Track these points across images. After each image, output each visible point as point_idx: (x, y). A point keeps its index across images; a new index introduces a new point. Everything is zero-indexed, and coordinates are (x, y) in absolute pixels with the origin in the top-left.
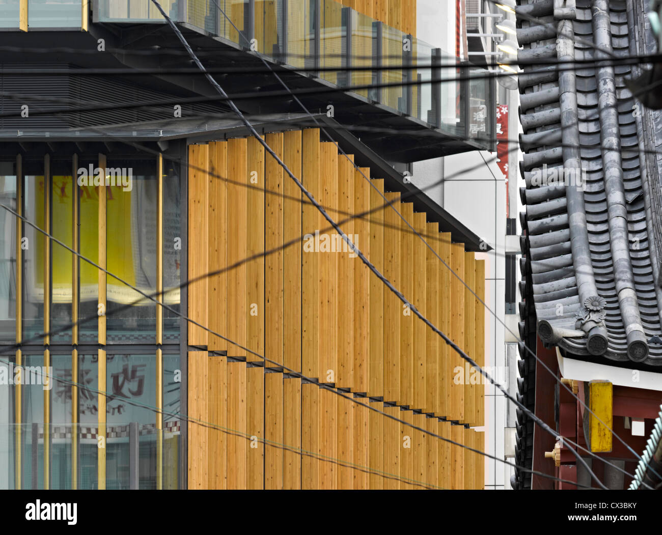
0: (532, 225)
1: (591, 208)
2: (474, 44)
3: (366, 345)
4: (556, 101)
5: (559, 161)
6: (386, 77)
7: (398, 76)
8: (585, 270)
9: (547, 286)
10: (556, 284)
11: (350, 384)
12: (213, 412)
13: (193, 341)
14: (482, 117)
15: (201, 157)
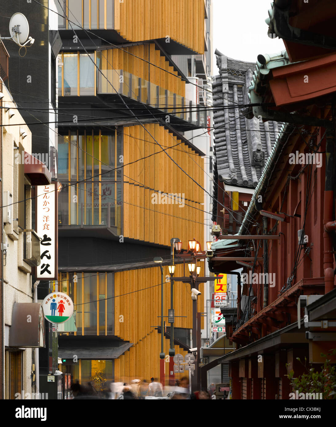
0: (217, 149)
1: (233, 144)
2: (201, 99)
3: (172, 181)
4: (223, 115)
5: (224, 132)
6: (177, 111)
7: (180, 110)
8: (231, 161)
9: (221, 165)
12: (130, 200)
13: (125, 180)
14: (203, 119)
15: (127, 131)
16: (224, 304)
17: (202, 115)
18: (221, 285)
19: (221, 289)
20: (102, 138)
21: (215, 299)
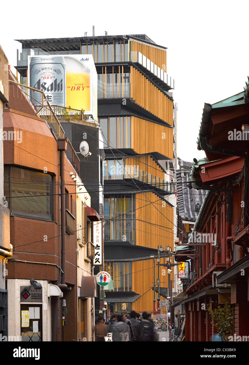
0: (179, 203)
1: (186, 201)
2: (172, 181)
3: (159, 219)
4: (182, 188)
5: (182, 195)
6: (161, 185)
7: (162, 185)
8: (185, 209)
9: (180, 211)
10: (182, 211)
11: (156, 224)
12: (139, 228)
13: (136, 219)
14: (173, 190)
15: (137, 196)
16: (183, 276)
17: (172, 188)
18: (182, 268)
19: (182, 269)
20: (126, 199)
21: (179, 274)
